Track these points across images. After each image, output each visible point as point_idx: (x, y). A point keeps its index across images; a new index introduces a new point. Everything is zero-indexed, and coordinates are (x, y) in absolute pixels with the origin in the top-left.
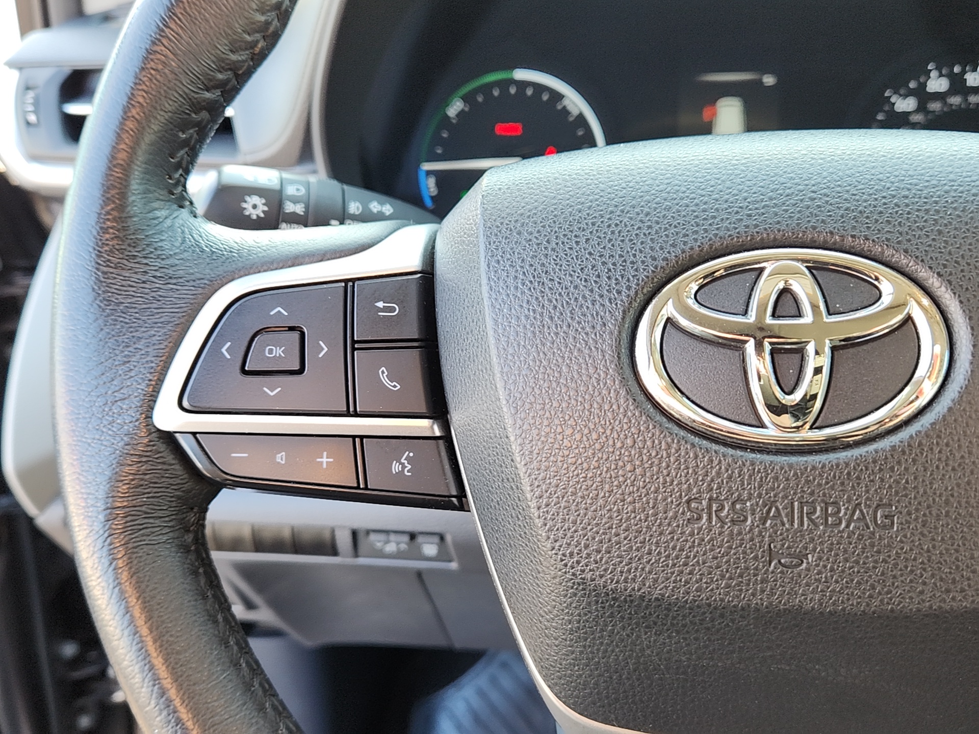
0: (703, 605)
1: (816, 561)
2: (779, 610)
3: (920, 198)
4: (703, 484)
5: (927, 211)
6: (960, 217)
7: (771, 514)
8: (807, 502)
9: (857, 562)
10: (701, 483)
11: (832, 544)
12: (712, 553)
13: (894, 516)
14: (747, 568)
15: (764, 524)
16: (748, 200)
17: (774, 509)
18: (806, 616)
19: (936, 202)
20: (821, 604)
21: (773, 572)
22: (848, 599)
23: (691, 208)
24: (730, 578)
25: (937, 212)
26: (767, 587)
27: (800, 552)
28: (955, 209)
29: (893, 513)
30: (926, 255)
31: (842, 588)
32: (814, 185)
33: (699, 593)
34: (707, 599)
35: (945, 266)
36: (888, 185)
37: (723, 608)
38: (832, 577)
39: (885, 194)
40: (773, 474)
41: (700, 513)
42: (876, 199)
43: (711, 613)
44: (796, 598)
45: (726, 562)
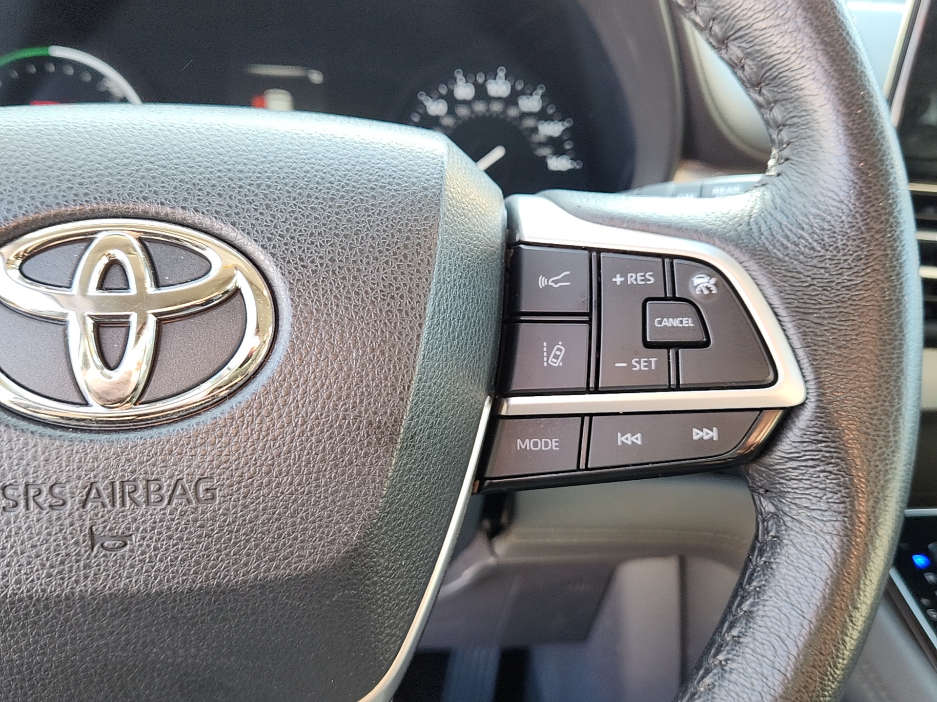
0: (23, 598)
1: (139, 541)
2: (105, 595)
3: (254, 172)
4: (18, 469)
5: (259, 186)
6: (289, 192)
7: (92, 496)
8: (128, 481)
9: (181, 539)
10: (16, 468)
11: (155, 522)
12: (31, 542)
13: (216, 489)
14: (68, 555)
15: (84, 507)
16: (83, 168)
17: (94, 491)
18: (133, 599)
19: (269, 178)
20: (147, 585)
21: (95, 557)
22: (174, 578)
23: (22, 175)
24: (52, 567)
25: (269, 187)
26: (90, 572)
27: (123, 533)
28: (286, 184)
29: (214, 487)
30: (253, 228)
31: (167, 567)
32: (153, 156)
33: (18, 586)
34: (28, 591)
35: (270, 239)
36: (226, 159)
37: (47, 599)
38: (156, 556)
39: (221, 168)
40: (92, 454)
41: (17, 499)
42: (211, 172)
43: (34, 606)
44: (121, 581)
45: (47, 550)
